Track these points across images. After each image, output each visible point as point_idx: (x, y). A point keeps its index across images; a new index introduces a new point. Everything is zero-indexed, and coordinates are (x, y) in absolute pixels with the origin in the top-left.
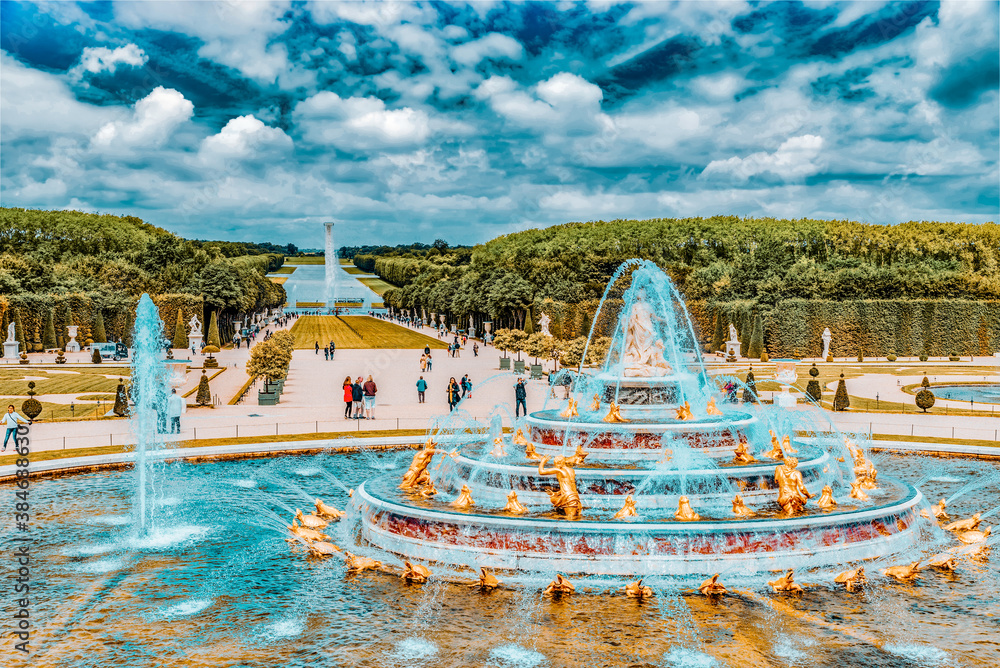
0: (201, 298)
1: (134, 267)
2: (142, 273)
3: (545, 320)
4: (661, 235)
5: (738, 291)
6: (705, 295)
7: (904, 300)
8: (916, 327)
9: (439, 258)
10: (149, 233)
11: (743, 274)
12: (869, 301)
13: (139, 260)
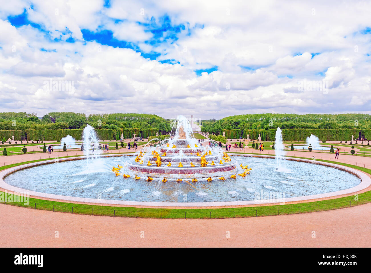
0: (159, 129)
1: (147, 124)
2: (148, 125)
3: (224, 133)
4: (256, 117)
5: (262, 127)
6: (255, 128)
7: (295, 129)
8: (298, 135)
9: (214, 122)
10: (158, 118)
11: (263, 124)
12: (288, 129)
13: (148, 123)
